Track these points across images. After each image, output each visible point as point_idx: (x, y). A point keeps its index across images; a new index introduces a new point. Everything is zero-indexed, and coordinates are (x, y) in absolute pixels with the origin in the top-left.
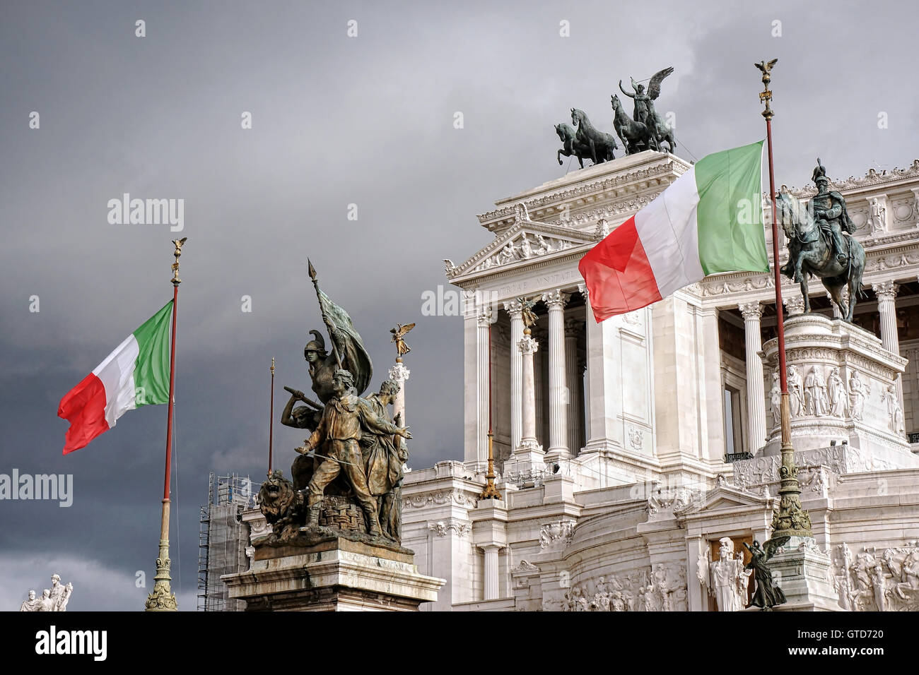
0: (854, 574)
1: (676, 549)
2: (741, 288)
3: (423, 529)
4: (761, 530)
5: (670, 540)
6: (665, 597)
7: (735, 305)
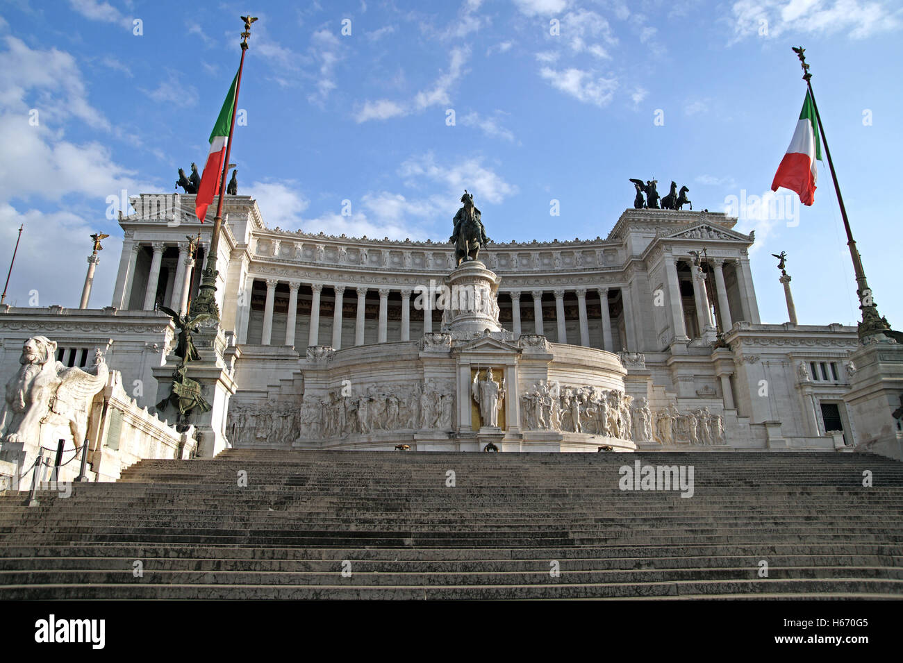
0: (562, 400)
1: (444, 371)
2: (269, 271)
3: (140, 346)
4: (513, 366)
5: (440, 365)
6: (440, 399)
7: (265, 279)
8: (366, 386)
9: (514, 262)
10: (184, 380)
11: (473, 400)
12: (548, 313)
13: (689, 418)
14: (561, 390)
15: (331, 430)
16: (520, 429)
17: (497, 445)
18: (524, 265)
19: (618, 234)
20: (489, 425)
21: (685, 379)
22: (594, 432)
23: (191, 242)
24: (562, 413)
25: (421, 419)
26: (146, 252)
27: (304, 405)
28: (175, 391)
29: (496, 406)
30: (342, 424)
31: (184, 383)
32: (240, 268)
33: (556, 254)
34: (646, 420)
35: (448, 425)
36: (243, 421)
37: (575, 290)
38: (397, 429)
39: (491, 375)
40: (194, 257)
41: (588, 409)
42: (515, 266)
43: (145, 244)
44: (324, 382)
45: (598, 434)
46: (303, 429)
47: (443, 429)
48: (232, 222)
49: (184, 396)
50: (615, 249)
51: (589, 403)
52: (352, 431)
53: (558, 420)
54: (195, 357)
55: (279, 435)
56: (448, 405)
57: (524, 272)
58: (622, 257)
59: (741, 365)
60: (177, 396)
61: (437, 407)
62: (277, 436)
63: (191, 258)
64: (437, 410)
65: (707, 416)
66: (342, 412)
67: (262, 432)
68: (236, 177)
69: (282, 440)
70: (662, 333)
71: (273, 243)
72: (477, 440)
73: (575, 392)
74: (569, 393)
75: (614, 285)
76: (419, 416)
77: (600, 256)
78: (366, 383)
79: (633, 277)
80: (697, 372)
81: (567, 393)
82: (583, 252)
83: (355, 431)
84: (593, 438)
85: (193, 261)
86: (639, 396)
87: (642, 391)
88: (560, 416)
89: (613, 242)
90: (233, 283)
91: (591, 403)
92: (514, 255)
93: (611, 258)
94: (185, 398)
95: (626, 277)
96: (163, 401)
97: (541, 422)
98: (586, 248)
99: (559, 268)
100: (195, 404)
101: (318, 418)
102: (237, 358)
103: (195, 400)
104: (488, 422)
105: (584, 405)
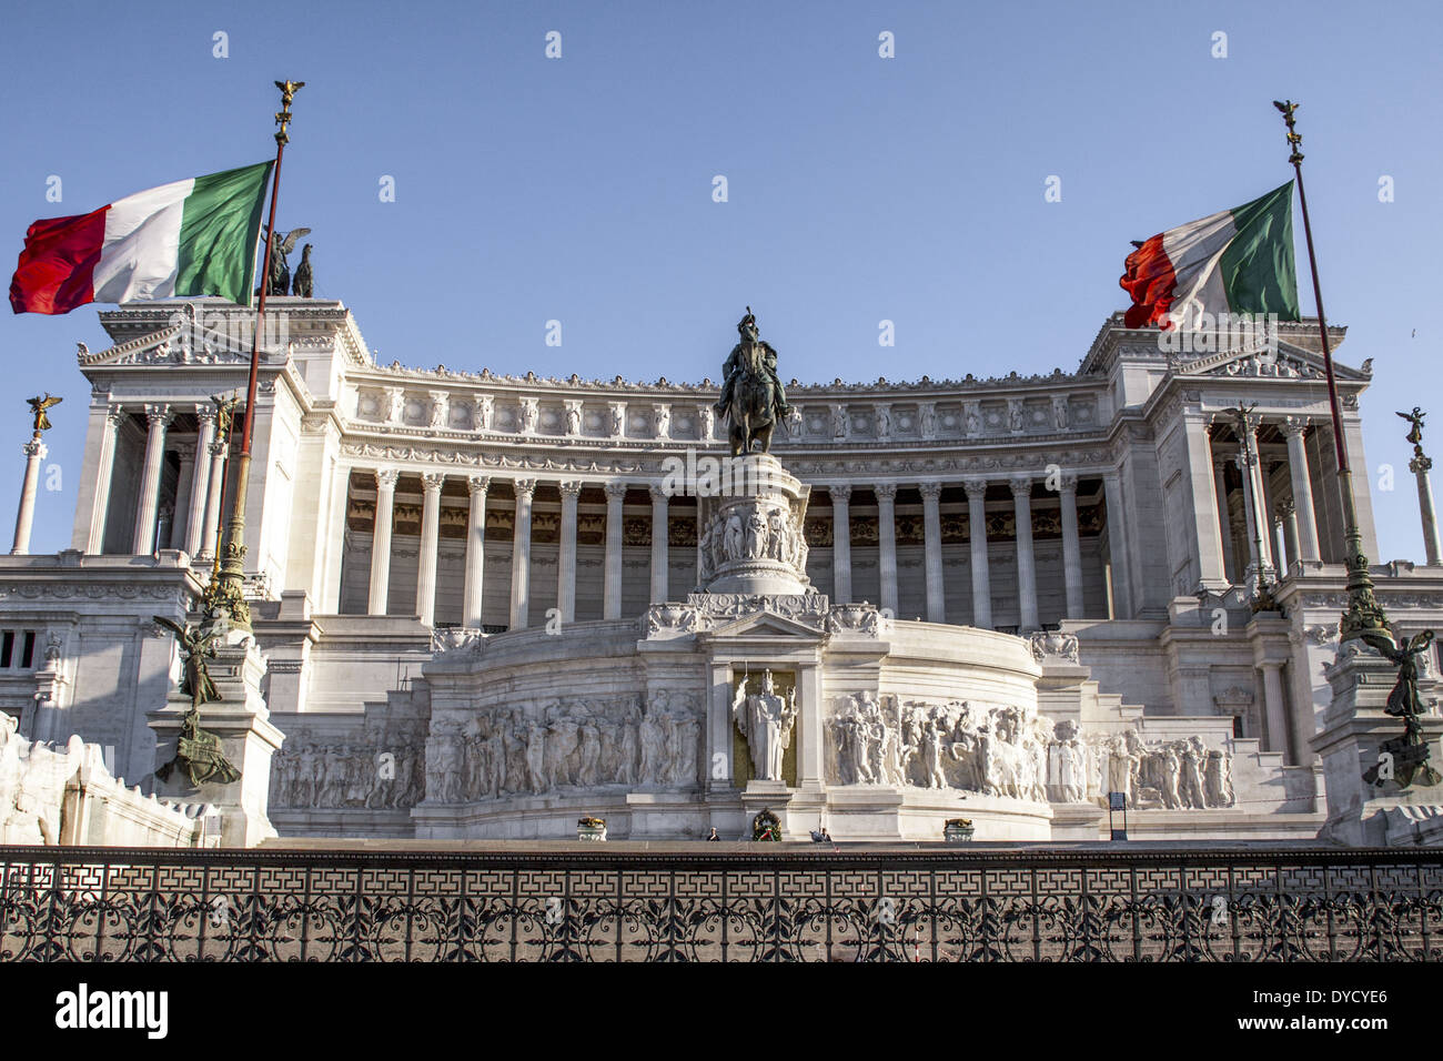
0: (907, 729)
1: (684, 675)
2: (381, 453)
3: (130, 625)
4: (811, 666)
5: (676, 665)
6: (675, 728)
7: (373, 470)
8: (542, 705)
9: (883, 424)
10: (197, 733)
11: (736, 730)
12: (958, 527)
13: (1164, 758)
14: (905, 710)
15: (481, 786)
16: (822, 783)
17: (778, 814)
18: (902, 430)
19: (1099, 365)
20: (764, 777)
21: (1191, 673)
22: (967, 786)
23: (219, 408)
24: (905, 753)
25: (641, 766)
26: (134, 426)
27: (430, 740)
28: (183, 752)
29: (777, 742)
30: (499, 775)
31: (197, 740)
32: (322, 450)
33: (970, 406)
34: (1076, 762)
35: (691, 776)
36: (321, 770)
37: (1009, 481)
38: (599, 785)
39: (770, 685)
40: (227, 440)
41: (955, 745)
42: (884, 431)
43: (132, 409)
44: (468, 696)
45: (976, 790)
46: (430, 782)
47: (681, 785)
48: (302, 357)
49: (197, 759)
50: (1092, 395)
51: (958, 735)
52: (518, 788)
53: (897, 766)
54: (213, 697)
55: (388, 795)
56: (690, 741)
57: (903, 445)
58: (1106, 411)
59: (1301, 646)
60: (186, 759)
61: (669, 744)
62: (384, 797)
63: (221, 441)
64: (670, 750)
65: (1199, 754)
66: (498, 753)
67: (357, 791)
68: (310, 259)
69: (394, 804)
70: (1179, 572)
71: (389, 393)
72: (742, 805)
73: (932, 715)
74: (921, 715)
75: (1090, 470)
76: (638, 761)
77: (1061, 409)
78: (541, 698)
79: (1125, 453)
80: (1217, 659)
81: (916, 715)
82: (1026, 400)
83: (522, 788)
84: (964, 798)
85: (226, 447)
86: (1063, 718)
87: (1070, 706)
88: (902, 759)
89: (1088, 380)
90: (308, 481)
91: (962, 734)
92: (883, 409)
93: (1083, 414)
94: (199, 762)
95: (1114, 452)
96: (166, 765)
97: (863, 769)
98: (1032, 393)
99: (976, 436)
100: (215, 770)
101: (457, 764)
102: (314, 642)
103: (214, 764)
104: (762, 772)
105: (949, 740)
